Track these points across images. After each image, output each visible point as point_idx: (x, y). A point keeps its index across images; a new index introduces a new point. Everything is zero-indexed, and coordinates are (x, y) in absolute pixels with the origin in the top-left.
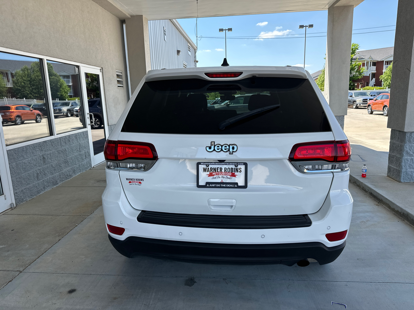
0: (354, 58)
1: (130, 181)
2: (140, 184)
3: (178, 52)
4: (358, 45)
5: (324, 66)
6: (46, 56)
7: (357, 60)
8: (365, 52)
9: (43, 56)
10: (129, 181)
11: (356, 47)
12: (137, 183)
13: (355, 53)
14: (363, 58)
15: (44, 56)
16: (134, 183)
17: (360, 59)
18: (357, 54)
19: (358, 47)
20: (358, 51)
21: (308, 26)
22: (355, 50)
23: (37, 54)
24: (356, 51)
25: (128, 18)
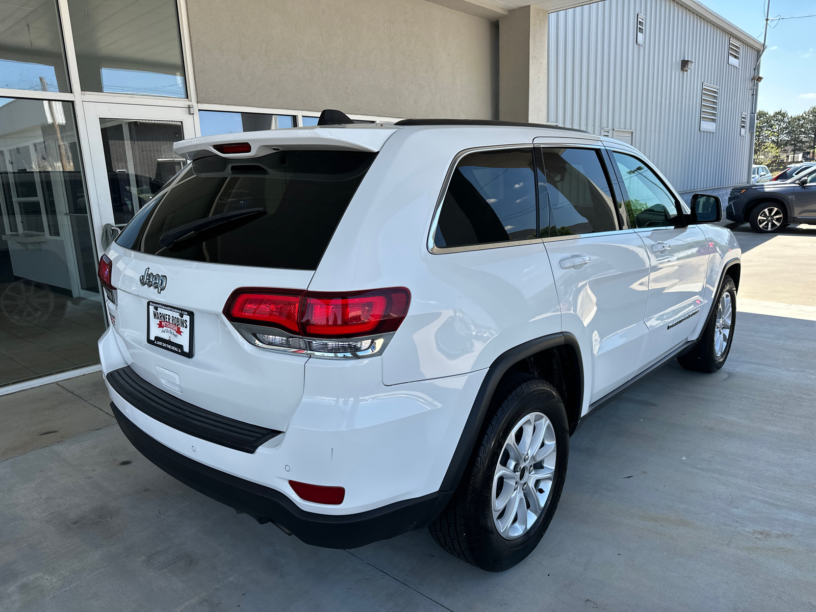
3: (684, 64)
6: (302, 110)
9: (296, 111)
15: (299, 111)
23: (283, 109)
25: (504, 17)
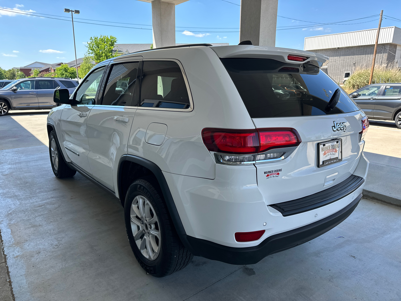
0: (113, 50)
1: (268, 174)
2: (278, 175)
4: (116, 38)
5: (85, 55)
7: (117, 52)
8: (121, 45)
10: (266, 175)
11: (115, 40)
12: (275, 175)
13: (114, 46)
14: (121, 51)
16: (272, 176)
17: (119, 51)
18: (115, 46)
19: (116, 40)
20: (116, 43)
21: (74, 11)
22: (113, 43)
24: (115, 44)
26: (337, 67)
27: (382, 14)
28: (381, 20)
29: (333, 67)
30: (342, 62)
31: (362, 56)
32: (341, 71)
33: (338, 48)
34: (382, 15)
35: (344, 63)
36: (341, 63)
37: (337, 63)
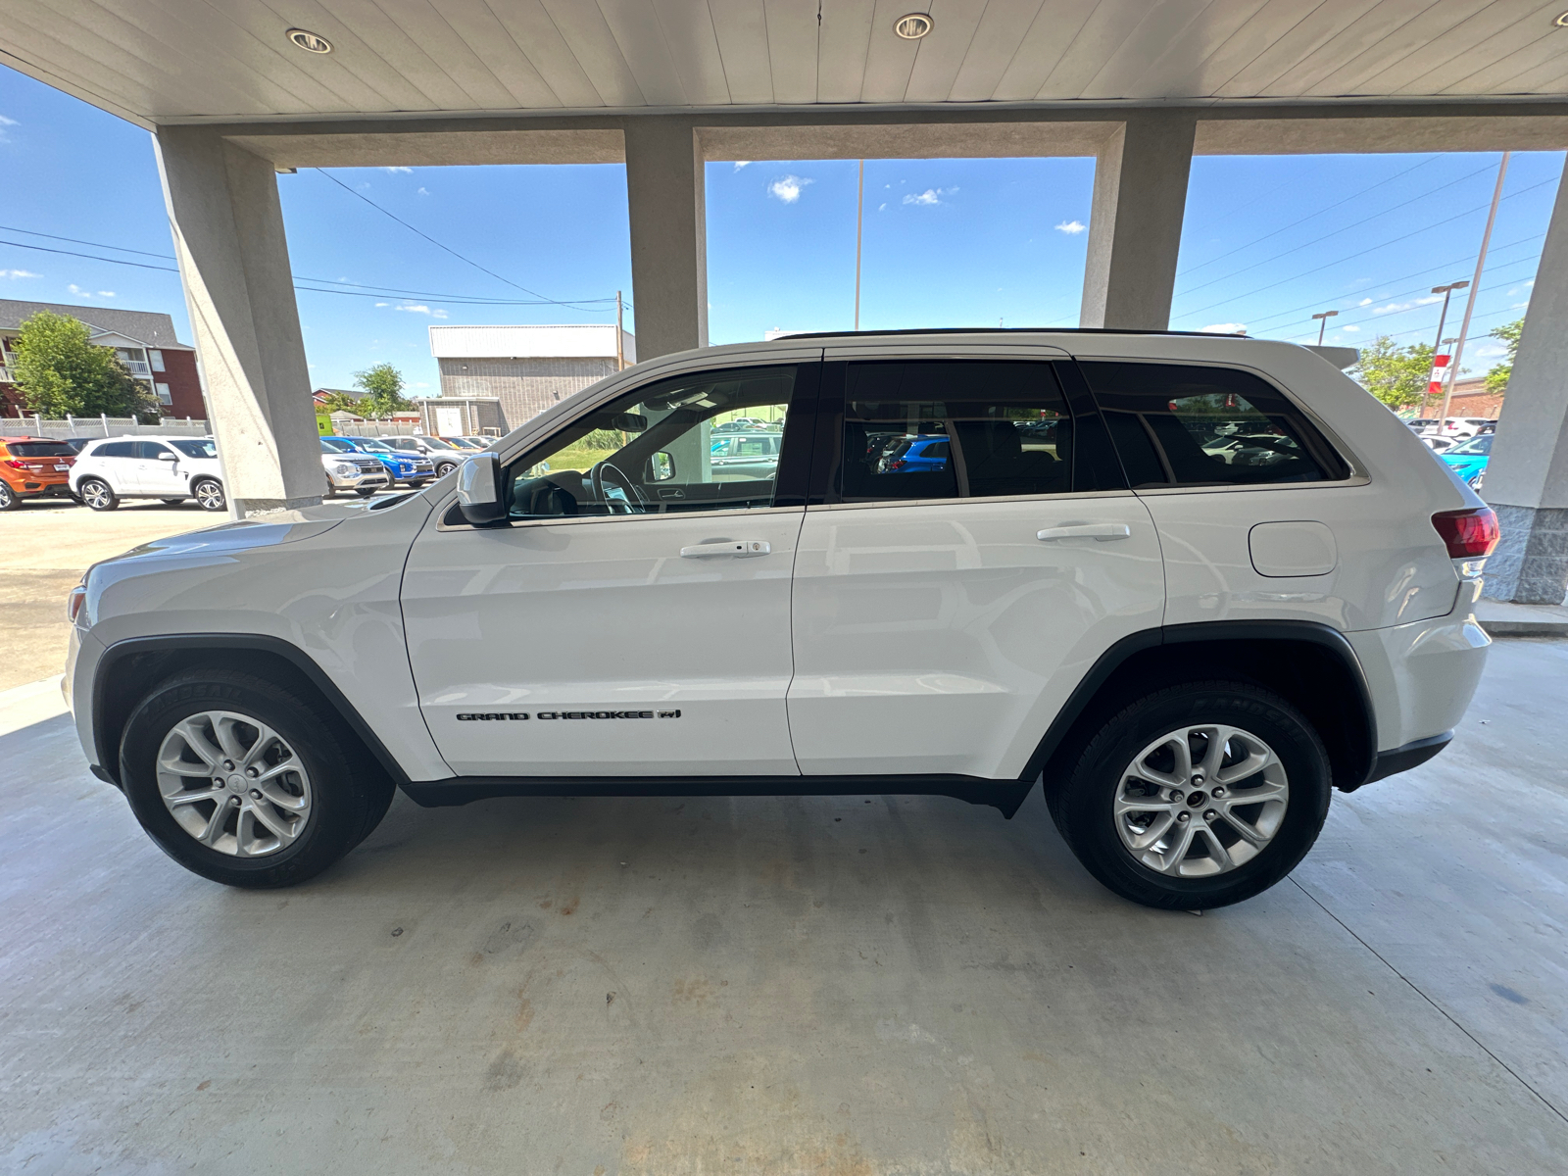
26: (520, 401)
27: (620, 297)
28: (621, 310)
29: (511, 399)
30: (530, 388)
31: (567, 378)
32: (530, 408)
33: (515, 358)
34: (620, 301)
35: (533, 391)
36: (528, 390)
37: (519, 391)
